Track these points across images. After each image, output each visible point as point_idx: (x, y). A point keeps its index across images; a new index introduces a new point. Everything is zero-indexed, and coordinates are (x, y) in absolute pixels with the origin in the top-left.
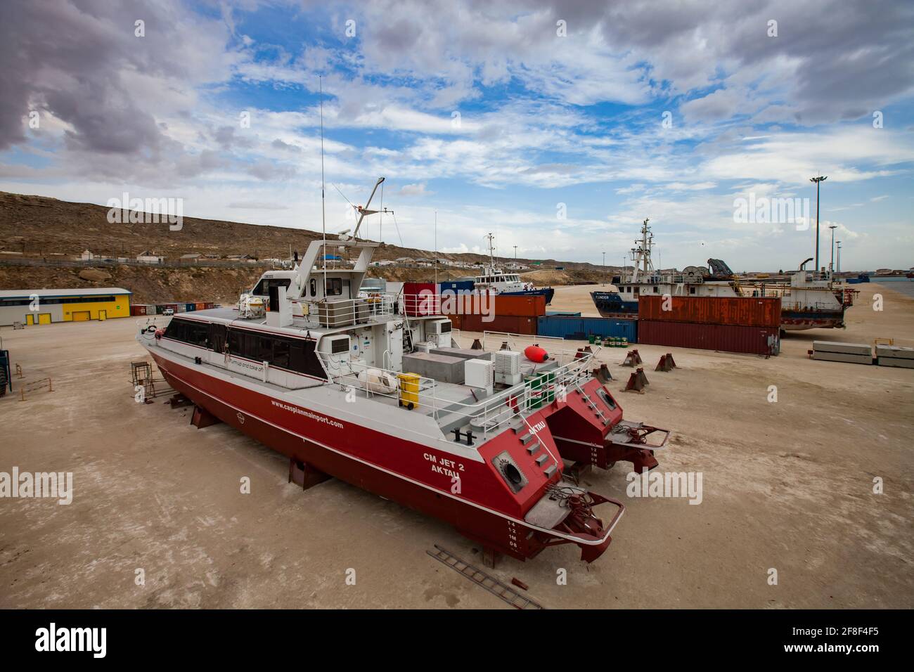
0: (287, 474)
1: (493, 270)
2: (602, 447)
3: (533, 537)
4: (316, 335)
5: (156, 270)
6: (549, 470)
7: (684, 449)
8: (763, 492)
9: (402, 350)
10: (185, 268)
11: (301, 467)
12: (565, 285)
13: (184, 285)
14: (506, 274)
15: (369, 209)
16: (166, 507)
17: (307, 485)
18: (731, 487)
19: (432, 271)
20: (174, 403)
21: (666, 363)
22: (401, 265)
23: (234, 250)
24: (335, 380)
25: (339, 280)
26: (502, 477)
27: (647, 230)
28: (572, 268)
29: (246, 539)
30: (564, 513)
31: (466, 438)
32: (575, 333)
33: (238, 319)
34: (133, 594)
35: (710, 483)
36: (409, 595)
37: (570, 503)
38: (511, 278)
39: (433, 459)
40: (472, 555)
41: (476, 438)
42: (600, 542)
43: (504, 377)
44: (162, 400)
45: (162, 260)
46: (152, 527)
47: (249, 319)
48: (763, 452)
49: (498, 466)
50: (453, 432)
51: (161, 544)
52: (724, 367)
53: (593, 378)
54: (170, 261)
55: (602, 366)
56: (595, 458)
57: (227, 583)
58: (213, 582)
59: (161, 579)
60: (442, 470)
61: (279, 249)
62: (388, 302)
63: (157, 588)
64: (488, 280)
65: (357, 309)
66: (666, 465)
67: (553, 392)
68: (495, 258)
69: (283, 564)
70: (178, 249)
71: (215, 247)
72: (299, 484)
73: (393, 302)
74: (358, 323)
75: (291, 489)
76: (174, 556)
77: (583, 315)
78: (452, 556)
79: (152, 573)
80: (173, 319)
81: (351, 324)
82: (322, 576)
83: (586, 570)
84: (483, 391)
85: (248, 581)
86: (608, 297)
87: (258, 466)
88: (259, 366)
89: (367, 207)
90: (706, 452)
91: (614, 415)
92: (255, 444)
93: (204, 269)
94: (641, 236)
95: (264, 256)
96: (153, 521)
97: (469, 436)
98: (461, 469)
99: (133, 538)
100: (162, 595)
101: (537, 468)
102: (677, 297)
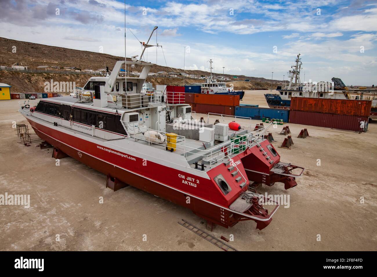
0: (105, 183)
1: (211, 80)
2: (269, 175)
3: (232, 217)
4: (121, 112)
5: (24, 74)
6: (242, 185)
7: (311, 178)
8: (351, 201)
9: (165, 121)
10: (40, 74)
11: (112, 180)
12: (251, 89)
13: (40, 83)
14: (219, 83)
15: (148, 44)
16: (43, 198)
17: (116, 189)
18: (334, 198)
19: (177, 80)
20: (42, 146)
21: (304, 134)
22: (160, 76)
23: (67, 64)
24: (131, 136)
25: (131, 83)
26: (219, 187)
27: (299, 60)
28: (254, 80)
29: (86, 214)
30: (249, 205)
31: (201, 167)
32: (255, 116)
33: (77, 102)
34: (31, 239)
35: (323, 195)
36: (170, 242)
37: (252, 201)
38: (221, 85)
39: (183, 177)
40: (201, 225)
41: (206, 167)
42: (267, 220)
43: (219, 137)
44: (35, 145)
45: (27, 68)
46: (37, 208)
47: (83, 102)
48: (353, 181)
49: (217, 182)
50: (194, 164)
51: (43, 216)
52: (335, 137)
53: (266, 139)
54: (31, 69)
55: (269, 134)
56: (264, 180)
57: (79, 234)
58: (72, 234)
59: (45, 232)
60: (188, 182)
61: (93, 64)
62: (158, 96)
63: (43, 236)
64: (209, 85)
65: (142, 99)
66: (301, 186)
67: (245, 146)
68: (213, 74)
69: (107, 227)
70: (35, 62)
71: (56, 62)
72: (112, 189)
73: (161, 96)
74: (143, 106)
75: (107, 190)
76: (50, 221)
77: (259, 107)
78: (191, 225)
79: (40, 229)
80: (40, 101)
81: (139, 107)
82: (126, 232)
83: (258, 234)
84: (209, 144)
85: (89, 234)
86: (274, 97)
87: (90, 179)
88: (90, 128)
89: (147, 43)
90: (322, 180)
91: (276, 159)
92: (87, 168)
93: (51, 74)
94: (295, 64)
95: (84, 68)
96: (37, 205)
97: (203, 166)
98: (197, 182)
99: (28, 213)
100: (46, 240)
101: (236, 183)
102: (312, 98)
